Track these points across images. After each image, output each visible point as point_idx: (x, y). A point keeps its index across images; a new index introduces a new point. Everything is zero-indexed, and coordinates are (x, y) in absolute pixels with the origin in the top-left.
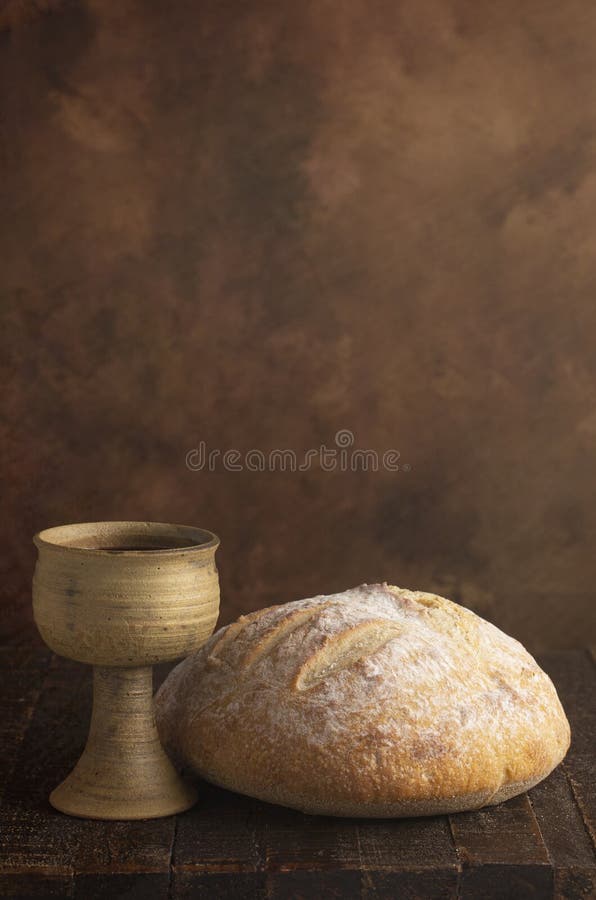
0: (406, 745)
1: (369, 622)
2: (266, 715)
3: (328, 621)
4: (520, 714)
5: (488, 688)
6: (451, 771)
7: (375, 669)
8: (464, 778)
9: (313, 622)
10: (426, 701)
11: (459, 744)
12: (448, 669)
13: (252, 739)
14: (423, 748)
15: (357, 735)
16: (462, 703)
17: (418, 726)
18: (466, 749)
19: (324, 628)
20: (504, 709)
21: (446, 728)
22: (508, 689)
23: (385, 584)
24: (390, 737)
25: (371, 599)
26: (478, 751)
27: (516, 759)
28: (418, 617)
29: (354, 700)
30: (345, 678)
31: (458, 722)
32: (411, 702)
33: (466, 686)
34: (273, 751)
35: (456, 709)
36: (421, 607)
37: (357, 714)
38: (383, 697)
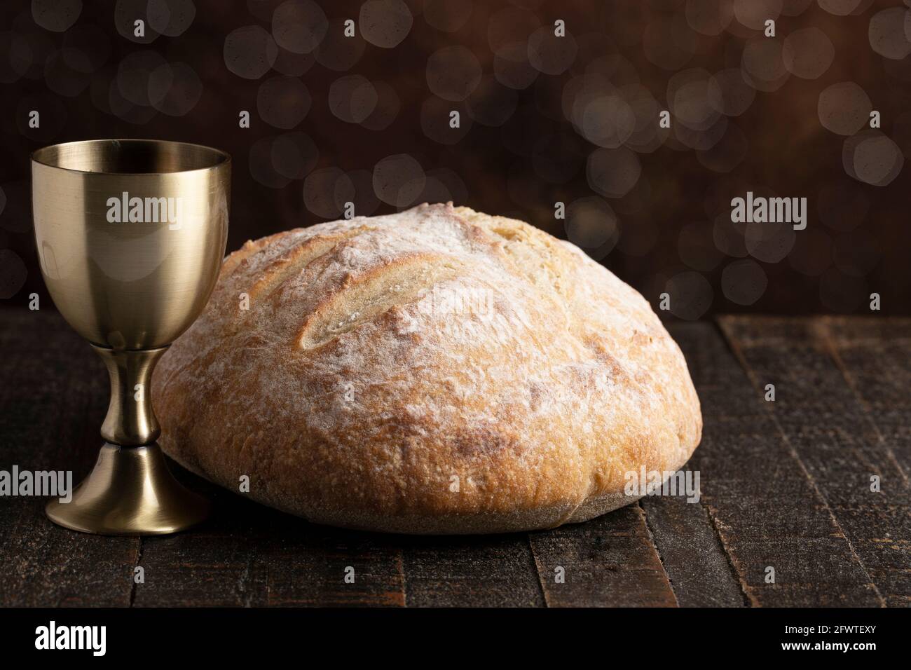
0: (446, 434)
1: (414, 256)
2: (256, 382)
3: (357, 252)
4: (622, 397)
5: (579, 357)
6: (511, 474)
7: (412, 325)
8: (530, 486)
9: (336, 255)
10: (481, 372)
11: (524, 437)
12: (520, 327)
13: (235, 416)
14: (470, 439)
15: (376, 417)
16: (535, 378)
17: (465, 408)
18: (535, 443)
19: (350, 261)
20: (599, 388)
21: (507, 412)
22: (608, 359)
23: (451, 204)
24: (423, 422)
25: (428, 223)
26: (554, 448)
27: (611, 460)
28: (489, 252)
29: (377, 367)
30: (368, 335)
31: (526, 404)
32: (459, 373)
33: (545, 354)
34: (261, 433)
35: (526, 386)
36: (498, 238)
37: (380, 388)
38: (418, 364)
